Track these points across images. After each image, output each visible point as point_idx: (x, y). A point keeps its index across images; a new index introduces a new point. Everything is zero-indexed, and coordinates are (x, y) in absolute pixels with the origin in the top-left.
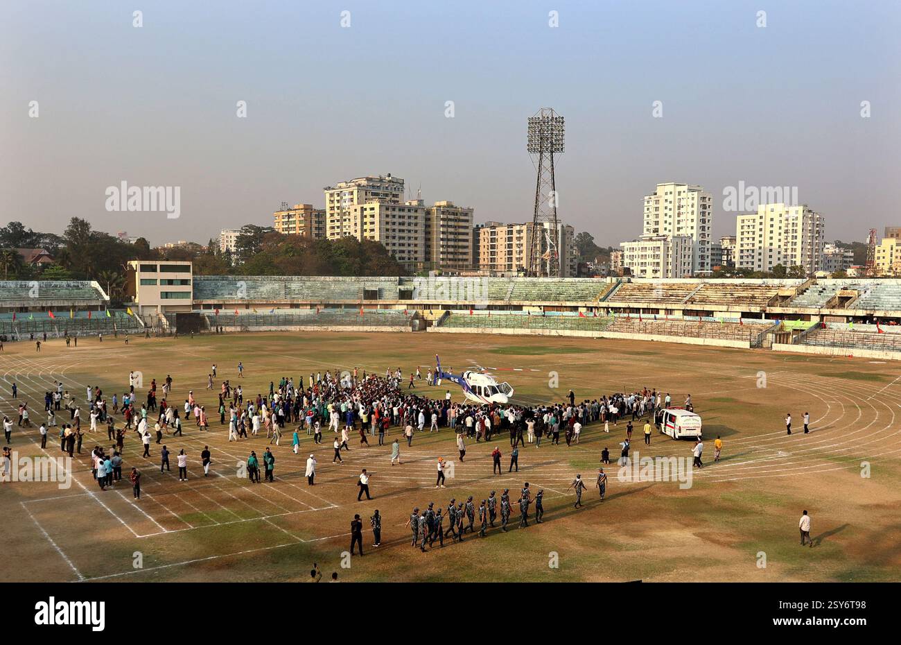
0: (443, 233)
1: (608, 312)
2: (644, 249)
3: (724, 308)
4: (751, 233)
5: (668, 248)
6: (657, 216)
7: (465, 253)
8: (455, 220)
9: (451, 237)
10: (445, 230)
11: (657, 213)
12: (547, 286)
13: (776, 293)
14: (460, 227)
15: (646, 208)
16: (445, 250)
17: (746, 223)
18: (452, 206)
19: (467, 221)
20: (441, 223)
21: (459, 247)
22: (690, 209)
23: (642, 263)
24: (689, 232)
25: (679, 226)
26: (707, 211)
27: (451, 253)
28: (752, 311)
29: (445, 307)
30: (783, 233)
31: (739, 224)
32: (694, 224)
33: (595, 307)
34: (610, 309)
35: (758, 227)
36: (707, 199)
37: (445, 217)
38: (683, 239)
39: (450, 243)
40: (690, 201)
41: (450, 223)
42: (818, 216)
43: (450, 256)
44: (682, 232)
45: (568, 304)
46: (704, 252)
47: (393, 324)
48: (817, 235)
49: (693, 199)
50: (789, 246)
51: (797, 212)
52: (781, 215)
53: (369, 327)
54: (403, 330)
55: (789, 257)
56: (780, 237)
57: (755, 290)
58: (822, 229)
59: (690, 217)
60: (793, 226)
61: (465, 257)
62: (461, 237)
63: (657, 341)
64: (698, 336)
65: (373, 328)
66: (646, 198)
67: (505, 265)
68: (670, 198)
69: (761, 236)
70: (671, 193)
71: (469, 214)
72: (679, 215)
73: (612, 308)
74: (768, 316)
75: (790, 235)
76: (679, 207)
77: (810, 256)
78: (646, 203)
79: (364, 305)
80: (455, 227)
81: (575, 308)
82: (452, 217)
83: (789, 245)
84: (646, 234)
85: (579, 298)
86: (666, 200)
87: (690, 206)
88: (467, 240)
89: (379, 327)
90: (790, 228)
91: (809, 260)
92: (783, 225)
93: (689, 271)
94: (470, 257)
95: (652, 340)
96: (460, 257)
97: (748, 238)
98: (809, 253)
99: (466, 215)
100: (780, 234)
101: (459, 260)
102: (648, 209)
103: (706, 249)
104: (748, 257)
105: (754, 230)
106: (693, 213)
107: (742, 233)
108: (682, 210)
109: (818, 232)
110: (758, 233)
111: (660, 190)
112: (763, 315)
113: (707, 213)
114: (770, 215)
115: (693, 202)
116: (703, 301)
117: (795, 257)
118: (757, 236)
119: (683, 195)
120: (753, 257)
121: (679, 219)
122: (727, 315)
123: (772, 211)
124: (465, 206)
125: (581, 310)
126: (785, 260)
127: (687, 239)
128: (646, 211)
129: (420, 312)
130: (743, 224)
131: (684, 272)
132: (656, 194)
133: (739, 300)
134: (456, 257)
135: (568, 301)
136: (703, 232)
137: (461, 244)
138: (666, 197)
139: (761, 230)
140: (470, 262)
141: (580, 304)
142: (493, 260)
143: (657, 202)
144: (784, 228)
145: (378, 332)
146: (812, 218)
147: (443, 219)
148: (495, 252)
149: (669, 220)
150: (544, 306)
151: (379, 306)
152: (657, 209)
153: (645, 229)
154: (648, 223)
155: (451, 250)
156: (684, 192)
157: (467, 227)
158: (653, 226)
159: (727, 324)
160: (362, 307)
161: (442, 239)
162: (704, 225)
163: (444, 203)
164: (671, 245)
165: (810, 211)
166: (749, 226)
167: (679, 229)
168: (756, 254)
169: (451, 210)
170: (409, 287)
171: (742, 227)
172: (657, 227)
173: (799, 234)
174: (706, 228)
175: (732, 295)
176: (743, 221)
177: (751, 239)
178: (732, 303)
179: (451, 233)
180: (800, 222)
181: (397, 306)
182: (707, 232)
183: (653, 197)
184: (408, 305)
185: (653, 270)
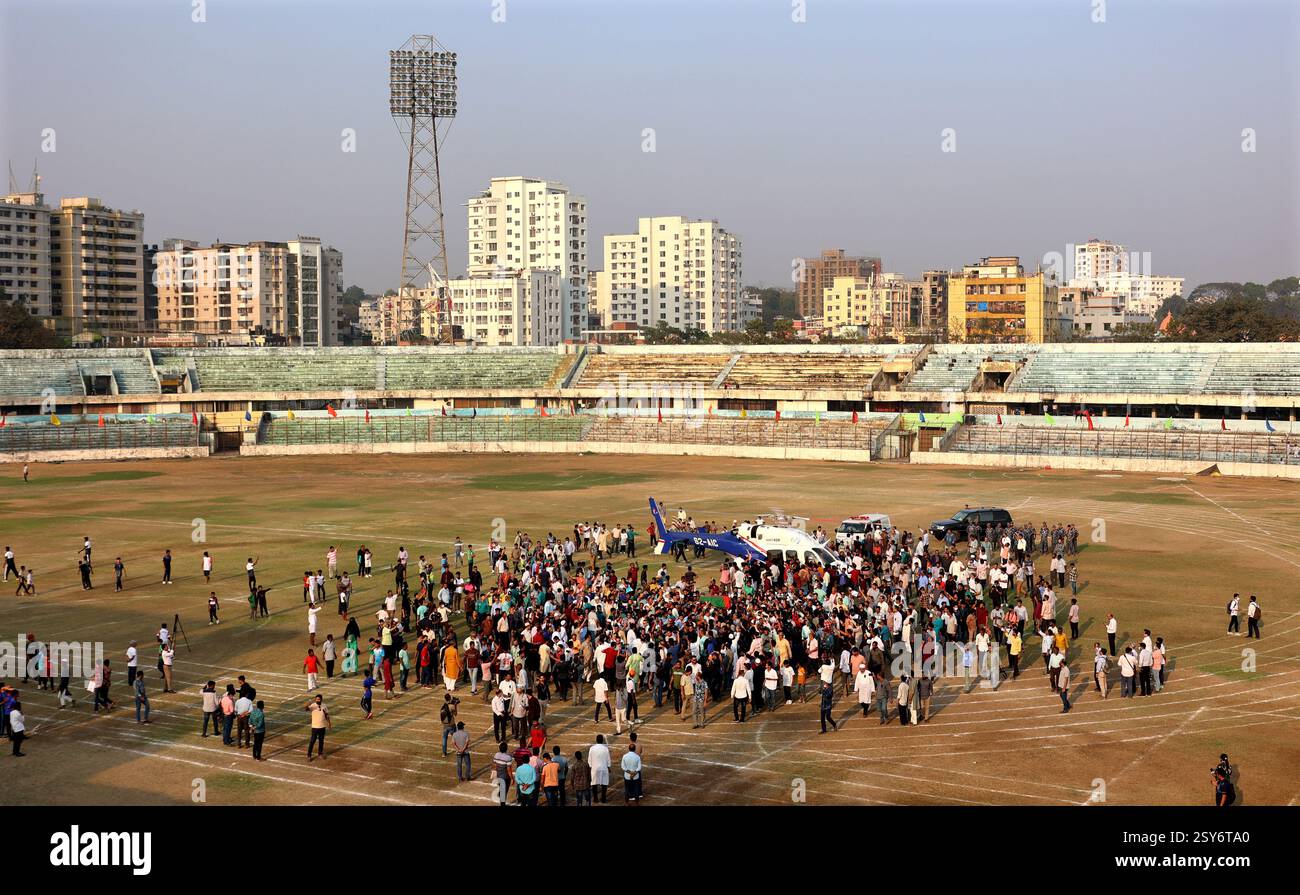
0: (87, 260)
1: (578, 407)
2: (481, 292)
3: (798, 395)
4: (629, 266)
5: (524, 290)
6: (493, 234)
7: (130, 300)
8: (110, 236)
9: (103, 267)
10: (91, 254)
11: (492, 228)
12: (448, 361)
13: (878, 369)
14: (118, 249)
15: (471, 221)
16: (92, 294)
17: (620, 249)
18: (102, 209)
19: (132, 237)
20: (84, 240)
21: (119, 287)
22: (552, 224)
23: (479, 318)
24: (553, 263)
25: (533, 252)
26: (580, 226)
27: (104, 300)
28: (849, 399)
29: (259, 405)
30: (681, 267)
31: (608, 251)
32: (561, 249)
33: (552, 399)
34: (580, 402)
35: (640, 256)
36: (579, 207)
37: (90, 228)
38: (544, 277)
39: (102, 280)
40: (552, 211)
41: (101, 241)
42: (733, 240)
43: (103, 306)
44: (539, 263)
45: (503, 393)
46: (578, 298)
47: (164, 442)
48: (733, 270)
49: (557, 205)
50: (693, 288)
51: (702, 232)
52: (677, 237)
53: (118, 451)
54: (192, 455)
55: (694, 306)
56: (677, 273)
57: (837, 364)
58: (739, 260)
59: (553, 237)
60: (698, 255)
61: (130, 307)
62: (122, 268)
63: (695, 455)
64: (762, 443)
65: (126, 453)
66: (472, 202)
67: (216, 322)
68: (516, 202)
69: (645, 271)
70: (517, 194)
71: (137, 223)
72: (533, 232)
73: (585, 400)
74: (877, 406)
75: (694, 269)
76: (533, 220)
77: (724, 305)
78: (471, 211)
79: (89, 406)
80: (109, 248)
81: (515, 402)
82: (103, 229)
83: (693, 286)
84: (473, 266)
85: (520, 381)
86: (509, 208)
87: (552, 218)
88: (133, 275)
89: (139, 449)
90: (693, 257)
91: (723, 311)
92: (681, 253)
93: (557, 330)
94: (140, 307)
95: (686, 454)
96: (122, 307)
97: (624, 275)
98: (723, 301)
99: (130, 225)
100: (677, 268)
101: (118, 313)
102: (476, 222)
103: (580, 293)
104: (625, 306)
105: (632, 261)
106: (557, 229)
107: (614, 266)
108: (538, 225)
109: (734, 266)
110: (640, 266)
111: (497, 190)
112: (867, 405)
113: (579, 232)
114: (659, 236)
115: (557, 210)
116: (751, 383)
117: (704, 307)
118: (638, 271)
119: (538, 199)
120: (634, 306)
121: (533, 239)
122: (802, 407)
123: (663, 227)
124: (128, 210)
125: (525, 404)
126: (687, 311)
127: (553, 276)
128: (471, 224)
129: (209, 416)
130: (614, 251)
131: (551, 333)
132: (490, 195)
133: (816, 381)
134: (113, 307)
135: (499, 387)
136: (575, 264)
137: (121, 281)
138: (509, 202)
139: (645, 260)
140: (140, 317)
141: (525, 393)
142: (188, 312)
143: (492, 209)
144: (683, 259)
145: (139, 460)
146: (725, 242)
147: (86, 234)
148: (192, 297)
149: (516, 242)
150: (455, 399)
151: (120, 408)
152: (492, 222)
153: (471, 258)
154: (476, 246)
155: (104, 293)
156: (540, 193)
157: (132, 250)
158: (486, 252)
159: (803, 421)
160: (85, 411)
161: (86, 273)
162: (576, 251)
163: (83, 202)
164: (529, 286)
165: (721, 231)
166: (624, 254)
167: (533, 258)
168: (638, 301)
169: (103, 215)
170: (177, 368)
171: (614, 255)
172: (493, 253)
173: (708, 268)
174: (580, 257)
175: (798, 372)
176: (614, 245)
177: (629, 276)
178: (804, 386)
179: (103, 261)
180: (708, 248)
181: (159, 407)
182: (580, 264)
183: (483, 200)
184: (182, 403)
185: (500, 330)
